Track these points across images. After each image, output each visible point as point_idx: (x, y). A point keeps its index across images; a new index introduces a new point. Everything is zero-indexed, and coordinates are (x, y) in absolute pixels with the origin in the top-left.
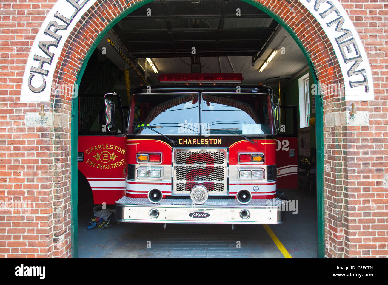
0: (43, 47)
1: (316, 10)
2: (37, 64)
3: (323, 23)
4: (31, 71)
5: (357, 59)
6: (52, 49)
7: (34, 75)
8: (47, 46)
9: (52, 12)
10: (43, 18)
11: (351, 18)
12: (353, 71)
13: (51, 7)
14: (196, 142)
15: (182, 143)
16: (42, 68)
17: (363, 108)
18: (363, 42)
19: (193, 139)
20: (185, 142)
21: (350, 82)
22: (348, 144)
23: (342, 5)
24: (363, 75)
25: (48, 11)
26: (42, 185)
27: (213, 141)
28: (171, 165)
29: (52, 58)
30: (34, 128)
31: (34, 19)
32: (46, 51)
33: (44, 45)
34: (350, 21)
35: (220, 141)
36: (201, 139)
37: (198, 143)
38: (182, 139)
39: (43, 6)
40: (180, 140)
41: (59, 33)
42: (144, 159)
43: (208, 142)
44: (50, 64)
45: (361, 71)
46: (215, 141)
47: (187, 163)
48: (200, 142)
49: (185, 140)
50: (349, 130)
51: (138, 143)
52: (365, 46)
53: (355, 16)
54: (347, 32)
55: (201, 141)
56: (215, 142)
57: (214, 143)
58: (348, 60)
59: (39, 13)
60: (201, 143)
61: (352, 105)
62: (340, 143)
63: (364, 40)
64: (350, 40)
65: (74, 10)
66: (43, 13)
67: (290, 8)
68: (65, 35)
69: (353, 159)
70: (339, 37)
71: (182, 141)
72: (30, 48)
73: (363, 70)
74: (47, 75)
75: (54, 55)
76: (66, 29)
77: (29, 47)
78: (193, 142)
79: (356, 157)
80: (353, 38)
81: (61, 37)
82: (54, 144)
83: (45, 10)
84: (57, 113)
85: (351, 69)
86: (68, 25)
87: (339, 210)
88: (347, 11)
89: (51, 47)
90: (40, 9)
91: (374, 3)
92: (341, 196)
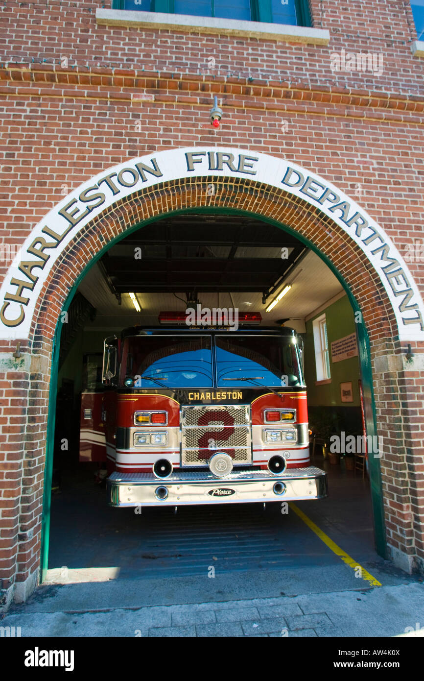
0: (25, 268)
1: (359, 236)
2: (14, 290)
3: (367, 250)
4: (5, 299)
5: (408, 293)
6: (36, 272)
7: (9, 304)
8: (30, 268)
9: (40, 226)
10: (28, 233)
11: (397, 246)
12: (404, 306)
13: (38, 219)
14: (211, 397)
15: (192, 399)
16: (20, 295)
17: (420, 349)
18: (412, 272)
19: (207, 393)
20: (197, 397)
21: (403, 319)
22: (408, 393)
23: (386, 231)
24: (417, 311)
25: (34, 225)
26: (9, 455)
27: (231, 395)
28: (179, 427)
29: (35, 282)
30: (4, 374)
31: (14, 233)
32: (29, 274)
33: (25, 266)
34: (396, 249)
35: (240, 396)
36: (217, 393)
37: (213, 398)
38: (192, 394)
39: (28, 219)
40: (190, 394)
41: (47, 252)
42: (144, 420)
43: (225, 396)
44: (32, 290)
45: (413, 306)
46: (235, 395)
47: (200, 424)
48: (215, 396)
49: (197, 394)
50: (407, 377)
51: (136, 400)
52: (414, 277)
53: (400, 244)
54: (394, 261)
55: (218, 396)
56: (235, 397)
57: (233, 398)
58: (398, 293)
59: (22, 226)
60: (217, 398)
61: (409, 346)
62: (396, 393)
63: (413, 271)
64: (398, 270)
65: (67, 225)
66: (28, 226)
67: (328, 233)
68: (55, 254)
69: (414, 413)
70: (386, 267)
71: (192, 396)
72: (7, 269)
73: (416, 304)
74: (27, 304)
75: (38, 278)
76: (56, 247)
77: (6, 267)
78: (207, 396)
79: (418, 409)
80: (401, 269)
81: (49, 257)
82: (29, 397)
83: (31, 223)
84: (36, 355)
85: (402, 303)
86: (59, 242)
87: (403, 479)
88: (391, 238)
89: (34, 269)
90: (24, 222)
91: (418, 231)
92: (403, 461)
